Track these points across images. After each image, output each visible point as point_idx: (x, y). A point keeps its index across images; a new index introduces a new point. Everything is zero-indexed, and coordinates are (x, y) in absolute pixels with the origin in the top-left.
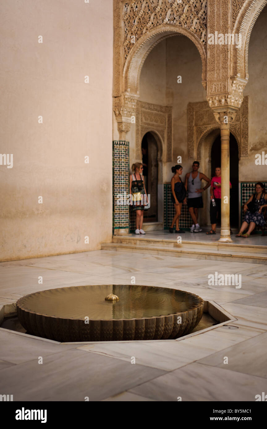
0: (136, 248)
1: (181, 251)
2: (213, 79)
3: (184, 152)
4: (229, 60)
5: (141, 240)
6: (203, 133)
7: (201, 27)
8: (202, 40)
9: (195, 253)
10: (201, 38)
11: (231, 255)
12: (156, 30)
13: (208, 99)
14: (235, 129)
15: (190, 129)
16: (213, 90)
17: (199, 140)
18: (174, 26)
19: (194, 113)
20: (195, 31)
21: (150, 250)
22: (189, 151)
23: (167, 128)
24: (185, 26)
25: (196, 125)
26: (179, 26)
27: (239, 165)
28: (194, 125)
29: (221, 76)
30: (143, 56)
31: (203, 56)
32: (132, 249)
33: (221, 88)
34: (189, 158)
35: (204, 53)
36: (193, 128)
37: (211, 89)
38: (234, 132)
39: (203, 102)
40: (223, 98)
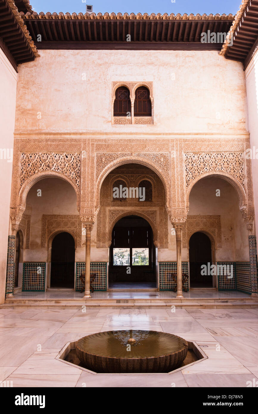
0: (30, 306)
1: (66, 305)
2: (84, 206)
3: (38, 243)
4: (94, 197)
5: (29, 300)
6: (52, 233)
7: (76, 177)
8: (77, 184)
9: (75, 306)
10: (76, 183)
11: (99, 305)
12: (45, 173)
13: (81, 216)
14: (73, 232)
15: (43, 229)
16: (84, 212)
17: (49, 237)
18: (58, 173)
19: (47, 221)
20: (72, 178)
21: (42, 306)
22: (42, 243)
23: (26, 228)
24: (66, 174)
25: (48, 228)
26: (62, 173)
27: (76, 253)
28: (46, 228)
29: (89, 205)
30: (30, 186)
31: (77, 192)
32: (27, 307)
33: (89, 211)
34: (41, 247)
35: (78, 191)
36: (46, 229)
37: (83, 211)
38: (73, 234)
39: (53, 215)
40: (91, 217)
